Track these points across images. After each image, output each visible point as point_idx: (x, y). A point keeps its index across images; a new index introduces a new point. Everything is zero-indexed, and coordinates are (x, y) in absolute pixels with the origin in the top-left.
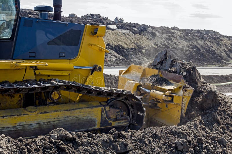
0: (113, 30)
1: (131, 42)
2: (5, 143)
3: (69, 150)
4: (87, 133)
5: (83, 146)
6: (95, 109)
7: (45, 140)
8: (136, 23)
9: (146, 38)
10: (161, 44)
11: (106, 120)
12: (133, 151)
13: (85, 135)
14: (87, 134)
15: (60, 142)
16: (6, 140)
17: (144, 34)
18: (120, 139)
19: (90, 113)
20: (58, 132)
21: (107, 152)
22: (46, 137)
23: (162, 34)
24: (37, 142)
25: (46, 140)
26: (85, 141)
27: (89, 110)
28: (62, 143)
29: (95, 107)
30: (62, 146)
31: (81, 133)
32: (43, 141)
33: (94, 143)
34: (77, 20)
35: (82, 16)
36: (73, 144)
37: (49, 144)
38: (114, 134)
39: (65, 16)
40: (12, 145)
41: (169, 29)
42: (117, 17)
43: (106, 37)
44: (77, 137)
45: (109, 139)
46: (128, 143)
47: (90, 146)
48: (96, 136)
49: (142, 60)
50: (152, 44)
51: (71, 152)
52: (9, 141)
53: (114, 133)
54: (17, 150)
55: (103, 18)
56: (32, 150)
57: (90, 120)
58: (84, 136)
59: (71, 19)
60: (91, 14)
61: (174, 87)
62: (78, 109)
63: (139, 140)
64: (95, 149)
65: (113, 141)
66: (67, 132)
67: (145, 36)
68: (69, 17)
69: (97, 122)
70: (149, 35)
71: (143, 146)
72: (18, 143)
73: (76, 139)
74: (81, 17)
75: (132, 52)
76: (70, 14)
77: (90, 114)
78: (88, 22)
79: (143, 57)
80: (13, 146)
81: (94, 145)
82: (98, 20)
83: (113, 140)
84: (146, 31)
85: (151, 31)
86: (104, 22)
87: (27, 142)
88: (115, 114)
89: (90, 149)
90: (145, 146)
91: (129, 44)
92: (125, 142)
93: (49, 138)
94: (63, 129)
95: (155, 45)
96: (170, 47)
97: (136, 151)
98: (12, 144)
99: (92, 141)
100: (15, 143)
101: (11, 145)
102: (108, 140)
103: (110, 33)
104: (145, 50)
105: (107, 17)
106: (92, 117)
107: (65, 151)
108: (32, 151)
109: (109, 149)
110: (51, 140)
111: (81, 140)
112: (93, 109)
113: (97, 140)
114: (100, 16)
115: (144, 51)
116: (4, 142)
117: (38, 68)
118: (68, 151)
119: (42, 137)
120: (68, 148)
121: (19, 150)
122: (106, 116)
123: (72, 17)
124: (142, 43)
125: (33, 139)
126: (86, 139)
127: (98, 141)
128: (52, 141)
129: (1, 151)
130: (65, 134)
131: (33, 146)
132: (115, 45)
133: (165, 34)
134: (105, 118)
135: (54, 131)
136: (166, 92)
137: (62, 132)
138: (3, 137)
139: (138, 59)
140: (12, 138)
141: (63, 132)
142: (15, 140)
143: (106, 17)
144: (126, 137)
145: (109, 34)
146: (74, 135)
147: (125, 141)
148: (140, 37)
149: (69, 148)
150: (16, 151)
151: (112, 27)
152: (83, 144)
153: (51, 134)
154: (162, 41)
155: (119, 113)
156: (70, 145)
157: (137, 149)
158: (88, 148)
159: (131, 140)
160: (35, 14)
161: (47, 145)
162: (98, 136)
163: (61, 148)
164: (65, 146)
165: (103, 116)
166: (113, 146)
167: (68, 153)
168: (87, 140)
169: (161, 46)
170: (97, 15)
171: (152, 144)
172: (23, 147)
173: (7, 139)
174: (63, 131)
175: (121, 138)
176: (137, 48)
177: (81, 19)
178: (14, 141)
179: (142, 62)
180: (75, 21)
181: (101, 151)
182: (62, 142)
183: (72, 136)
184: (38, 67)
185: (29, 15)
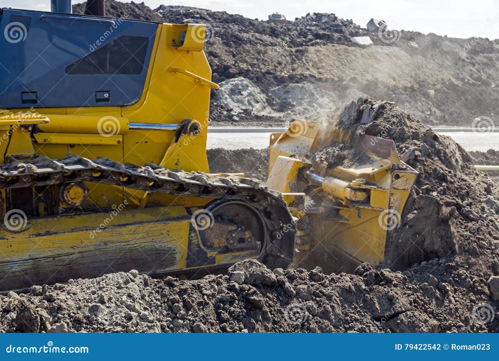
0: (363, 47)
1: (404, 73)
2: (138, 288)
3: (270, 306)
4: (308, 271)
5: (300, 300)
6: (173, 225)
7: (219, 284)
8: (415, 31)
9: (438, 64)
10: (471, 76)
11: (201, 251)
12: (408, 313)
13: (303, 274)
14: (309, 273)
15: (250, 289)
16: (141, 282)
17: (432, 55)
18: (380, 287)
19: (162, 234)
20: (247, 268)
21: (351, 313)
22: (220, 277)
23: (474, 54)
24: (202, 287)
25: (222, 283)
26: (303, 289)
27: (160, 226)
28: (255, 292)
29: (174, 219)
30: (254, 297)
31: (296, 271)
32: (216, 287)
33: (324, 294)
34: (286, 28)
35: (297, 19)
36: (279, 294)
37: (228, 293)
38: (366, 276)
39: (260, 20)
40: (152, 293)
41: (491, 43)
42: (372, 20)
43: (348, 63)
44: (286, 280)
45: (355, 285)
46: (397, 296)
47: (313, 300)
48: (327, 278)
49: (429, 113)
50: (451, 78)
51: (275, 310)
52: (146, 284)
53: (365, 274)
54: (161, 303)
55: (342, 22)
56: (194, 304)
57: (161, 250)
58: (301, 278)
59: (273, 24)
60: (315, 14)
61: (373, 169)
62: (131, 224)
63: (422, 290)
64: (324, 307)
65: (365, 290)
66: (265, 269)
67: (434, 60)
68: (268, 22)
69: (178, 256)
70: (444, 56)
71: (430, 304)
72: (164, 289)
73: (284, 284)
74: (293, 20)
75: (405, 96)
76: (271, 14)
77: (161, 236)
78: (310, 30)
79: (429, 106)
80: (154, 295)
81: (323, 299)
82: (331, 26)
83: (363, 287)
84: (438, 47)
85: (450, 48)
86: (343, 30)
87: (182, 287)
88: (225, 236)
89: (315, 306)
90: (434, 302)
91: (399, 77)
92: (390, 294)
93: (228, 280)
94: (257, 262)
95: (456, 79)
96: (493, 83)
97: (416, 314)
98: (153, 289)
99: (318, 289)
100: (158, 288)
101: (150, 293)
102: (353, 288)
103: (357, 54)
104: (435, 91)
105: (351, 20)
106: (166, 244)
107: (262, 309)
108: (192, 307)
109: (356, 308)
110: (231, 284)
111: (295, 285)
112: (168, 225)
113: (330, 288)
114: (336, 18)
115: (432, 92)
116: (136, 286)
117: (41, 129)
118: (267, 310)
119: (213, 277)
120: (267, 302)
121: (166, 304)
122: (200, 241)
123: (275, 22)
124: (427, 76)
125: (195, 282)
126: (306, 284)
127: (333, 289)
128: (234, 285)
129: (131, 303)
130: (262, 273)
131: (195, 296)
132: (367, 80)
133: (481, 54)
134: (199, 246)
135: (239, 264)
136: (354, 181)
137: (254, 267)
138: (135, 276)
139: (420, 111)
140: (153, 278)
141: (258, 269)
142: (159, 282)
143: (349, 20)
144: (393, 283)
145: (356, 56)
146: (280, 274)
147: (391, 290)
148: (424, 62)
149: (270, 302)
150: (161, 306)
151: (361, 40)
152: (298, 295)
153: (232, 271)
154: (474, 69)
155: (234, 235)
156: (271, 296)
157: (418, 309)
158: (311, 303)
159: (404, 288)
160: (198, 16)
161: (223, 294)
162: (332, 279)
163: (254, 301)
164: (262, 299)
165: (194, 241)
166: (365, 301)
167: (267, 312)
168: (308, 287)
169: (472, 81)
170: (329, 15)
171: (452, 298)
172: (174, 297)
173: (141, 280)
174: (257, 266)
175: (382, 285)
176: (416, 86)
177: (294, 25)
178: (156, 285)
179: (428, 117)
180: (281, 30)
181: (338, 311)
182: (254, 289)
183: (277, 276)
184: (40, 126)
185: (184, 18)
